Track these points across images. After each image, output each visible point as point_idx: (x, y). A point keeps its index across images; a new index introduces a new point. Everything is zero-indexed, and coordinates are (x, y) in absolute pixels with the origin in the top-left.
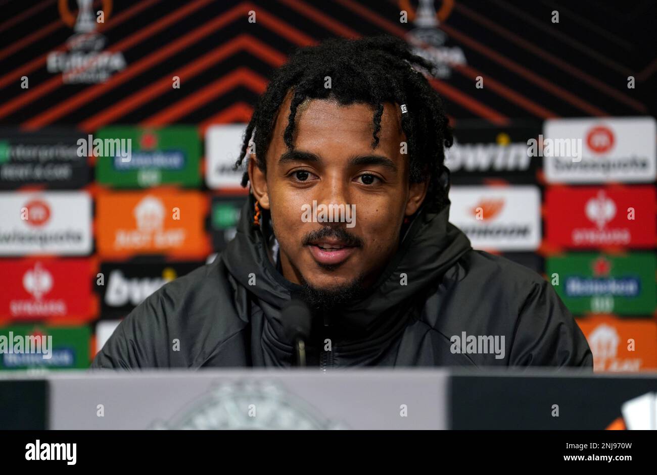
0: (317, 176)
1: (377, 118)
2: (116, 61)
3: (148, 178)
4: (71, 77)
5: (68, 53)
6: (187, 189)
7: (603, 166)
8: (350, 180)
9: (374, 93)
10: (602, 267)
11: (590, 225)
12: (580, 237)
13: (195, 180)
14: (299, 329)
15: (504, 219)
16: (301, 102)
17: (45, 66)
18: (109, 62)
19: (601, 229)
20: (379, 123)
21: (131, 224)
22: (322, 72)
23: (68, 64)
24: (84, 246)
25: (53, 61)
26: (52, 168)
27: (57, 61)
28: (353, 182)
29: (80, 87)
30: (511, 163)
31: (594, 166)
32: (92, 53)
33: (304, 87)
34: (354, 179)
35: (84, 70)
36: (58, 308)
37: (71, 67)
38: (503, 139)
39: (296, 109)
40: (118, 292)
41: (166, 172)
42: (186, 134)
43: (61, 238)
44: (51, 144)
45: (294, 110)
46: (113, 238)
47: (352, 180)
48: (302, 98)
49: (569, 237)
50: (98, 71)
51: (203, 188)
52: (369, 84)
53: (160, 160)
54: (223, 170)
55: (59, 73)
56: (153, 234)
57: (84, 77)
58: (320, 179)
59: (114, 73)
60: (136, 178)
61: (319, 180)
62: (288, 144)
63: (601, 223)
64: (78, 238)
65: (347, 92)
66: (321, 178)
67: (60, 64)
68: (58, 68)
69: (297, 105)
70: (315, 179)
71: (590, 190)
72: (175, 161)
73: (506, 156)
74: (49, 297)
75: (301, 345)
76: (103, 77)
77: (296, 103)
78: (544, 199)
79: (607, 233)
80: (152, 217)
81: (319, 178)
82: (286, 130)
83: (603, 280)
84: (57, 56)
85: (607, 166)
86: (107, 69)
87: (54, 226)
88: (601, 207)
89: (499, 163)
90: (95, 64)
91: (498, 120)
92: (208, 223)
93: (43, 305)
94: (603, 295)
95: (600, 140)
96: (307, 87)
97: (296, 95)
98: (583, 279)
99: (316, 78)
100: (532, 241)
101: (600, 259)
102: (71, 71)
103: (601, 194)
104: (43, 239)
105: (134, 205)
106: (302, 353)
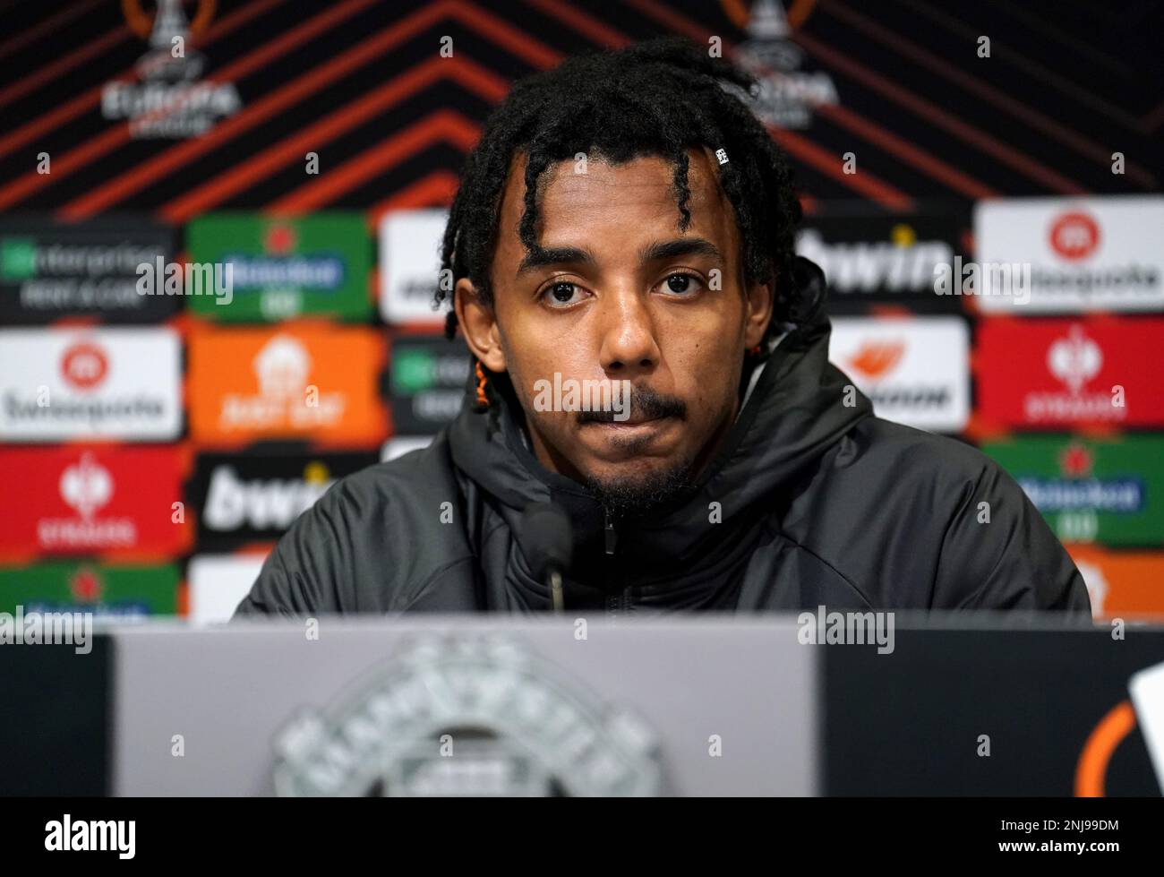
0: (589, 291)
1: (681, 177)
2: (223, 99)
3: (280, 304)
4: (143, 127)
5: (140, 84)
6: (347, 323)
7: (1080, 282)
8: (649, 291)
9: (668, 134)
10: (1077, 461)
11: (1056, 386)
12: (1038, 407)
13: (361, 308)
14: (553, 553)
15: (904, 376)
16: (543, 168)
17: (97, 108)
18: (210, 99)
19: (1075, 393)
20: (685, 184)
21: (249, 386)
22: (573, 112)
23: (138, 104)
24: (166, 425)
25: (113, 98)
26: (111, 286)
27: (120, 99)
28: (653, 294)
29: (159, 144)
30: (917, 277)
31: (1064, 282)
32: (182, 84)
33: (545, 142)
34: (655, 287)
35: (166, 113)
36: (121, 532)
37: (143, 109)
38: (903, 235)
39: (535, 182)
40: (227, 504)
41: (312, 295)
42: (345, 227)
43: (127, 410)
44: (109, 244)
45: (532, 184)
46: (217, 410)
47: (652, 291)
48: (544, 162)
49: (1019, 408)
50: (191, 115)
51: (376, 322)
52: (658, 119)
53: (302, 273)
54: (411, 290)
55: (123, 120)
56: (288, 403)
57: (165, 127)
58: (596, 296)
59: (220, 119)
60: (258, 305)
61: (593, 299)
62: (529, 245)
63: (1076, 383)
64: (156, 409)
65: (621, 140)
66: (597, 293)
67: (125, 103)
68: (120, 110)
69: (536, 175)
70: (587, 297)
71: (1056, 324)
72: (326, 274)
73: (908, 266)
74: (106, 513)
75: (556, 581)
76: (200, 126)
77: (535, 173)
78: (975, 342)
79: (1085, 401)
80: (285, 374)
81: (593, 294)
82: (523, 220)
83: (1077, 483)
84: (120, 89)
85: (1085, 283)
86: (206, 111)
87: (115, 389)
88: (1075, 354)
89: (896, 277)
90: (185, 103)
91: (894, 201)
92: (384, 384)
93: (96, 527)
94: (1078, 510)
95: (1074, 236)
96: (549, 141)
97: (531, 159)
98: (1043, 482)
99: (564, 123)
100: (955, 414)
101: (1074, 447)
102: (143, 115)
103: (1076, 331)
104: (96, 412)
105: (255, 351)
106: (557, 594)
